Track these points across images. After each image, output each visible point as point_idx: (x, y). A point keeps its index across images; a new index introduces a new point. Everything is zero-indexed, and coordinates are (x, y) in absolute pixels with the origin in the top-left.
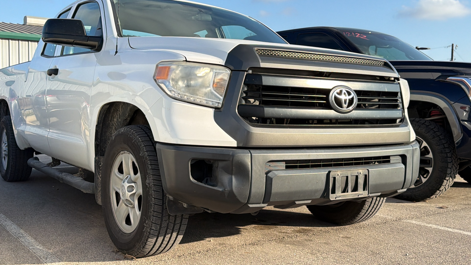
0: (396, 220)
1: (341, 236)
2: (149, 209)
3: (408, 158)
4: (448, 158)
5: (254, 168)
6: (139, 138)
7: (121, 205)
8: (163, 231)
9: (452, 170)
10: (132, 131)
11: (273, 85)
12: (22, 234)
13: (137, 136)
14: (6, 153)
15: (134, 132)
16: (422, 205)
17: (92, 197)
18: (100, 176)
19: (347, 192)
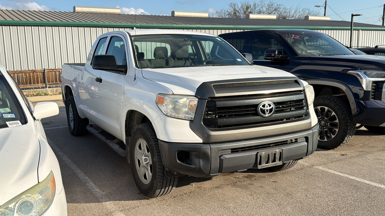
0: (310, 167)
1: (272, 180)
2: (156, 174)
3: (310, 138)
4: (348, 123)
5: (212, 155)
6: (149, 134)
7: (141, 168)
8: (164, 186)
9: (351, 130)
10: (145, 128)
11: (223, 106)
12: (87, 180)
13: (148, 132)
14: (72, 119)
15: (146, 129)
16: (331, 153)
17: (125, 158)
18: (129, 148)
19: (269, 163)
